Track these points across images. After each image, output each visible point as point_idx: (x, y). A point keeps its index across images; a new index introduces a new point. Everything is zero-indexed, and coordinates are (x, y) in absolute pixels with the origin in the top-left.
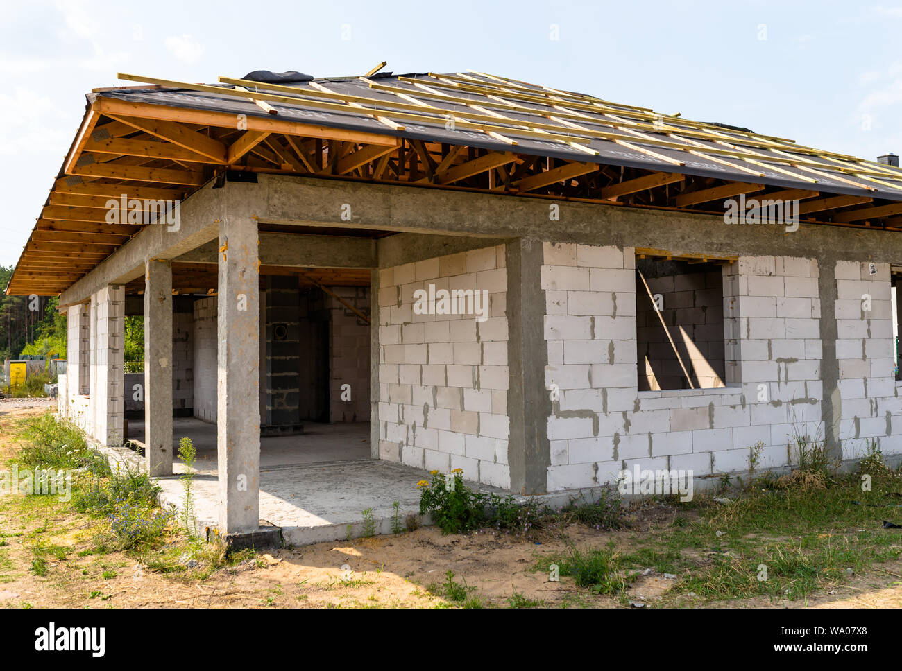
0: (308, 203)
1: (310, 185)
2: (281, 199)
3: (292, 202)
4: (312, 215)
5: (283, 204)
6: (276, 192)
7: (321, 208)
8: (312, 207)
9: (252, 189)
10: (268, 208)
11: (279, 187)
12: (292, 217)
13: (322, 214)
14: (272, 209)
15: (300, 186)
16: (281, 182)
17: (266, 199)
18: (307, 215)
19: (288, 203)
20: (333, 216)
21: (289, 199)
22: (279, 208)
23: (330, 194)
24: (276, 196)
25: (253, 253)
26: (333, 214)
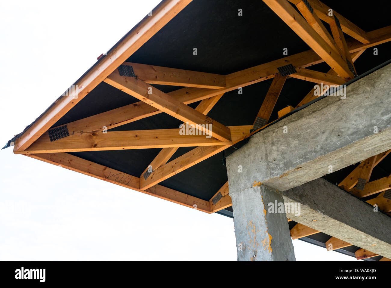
0: (312, 136)
1: (310, 114)
2: (280, 149)
3: (292, 146)
4: (322, 148)
5: (283, 153)
6: (273, 144)
7: (331, 133)
8: (318, 138)
9: (249, 155)
10: (268, 167)
11: (275, 137)
12: (296, 164)
13: (335, 139)
14: (272, 165)
15: (298, 122)
16: (275, 131)
17: (264, 158)
18: (315, 151)
19: (289, 150)
20: (352, 134)
21: (288, 144)
22: (280, 160)
23: (338, 109)
24: (274, 148)
25: (261, 228)
26: (349, 132)
